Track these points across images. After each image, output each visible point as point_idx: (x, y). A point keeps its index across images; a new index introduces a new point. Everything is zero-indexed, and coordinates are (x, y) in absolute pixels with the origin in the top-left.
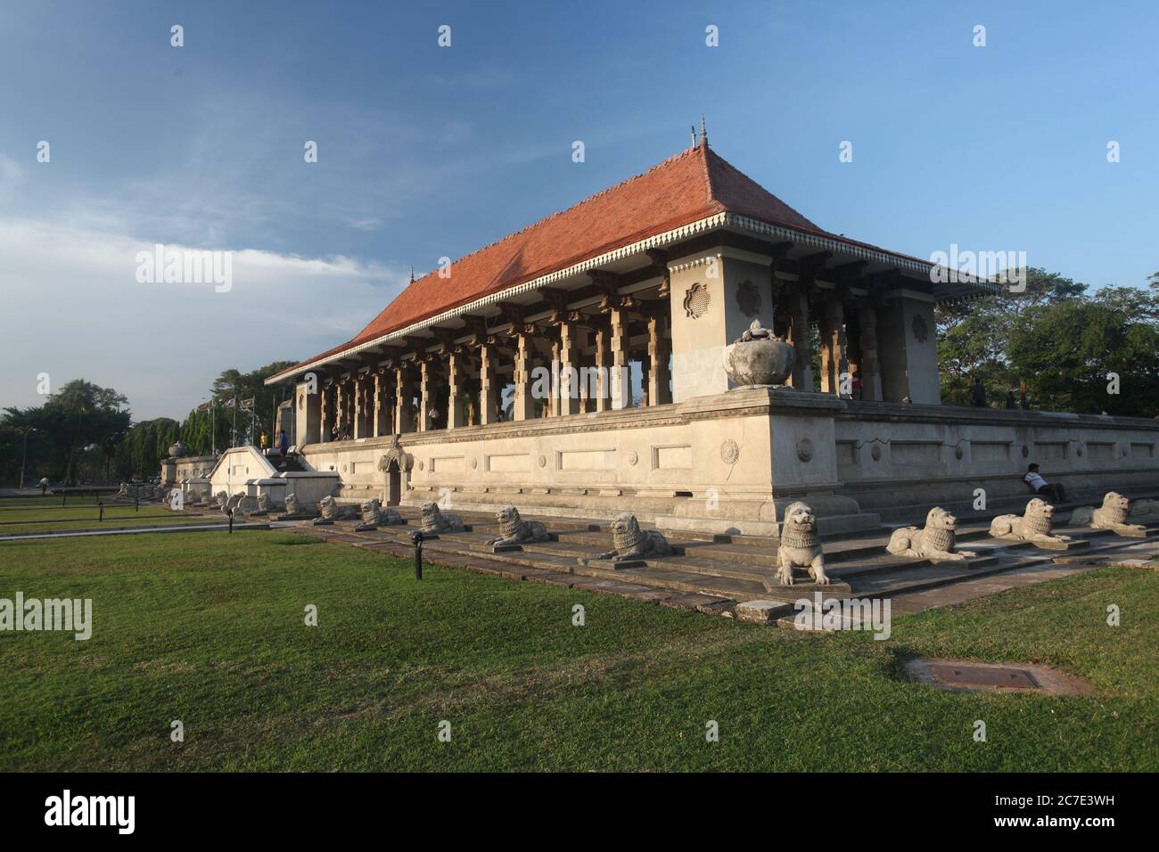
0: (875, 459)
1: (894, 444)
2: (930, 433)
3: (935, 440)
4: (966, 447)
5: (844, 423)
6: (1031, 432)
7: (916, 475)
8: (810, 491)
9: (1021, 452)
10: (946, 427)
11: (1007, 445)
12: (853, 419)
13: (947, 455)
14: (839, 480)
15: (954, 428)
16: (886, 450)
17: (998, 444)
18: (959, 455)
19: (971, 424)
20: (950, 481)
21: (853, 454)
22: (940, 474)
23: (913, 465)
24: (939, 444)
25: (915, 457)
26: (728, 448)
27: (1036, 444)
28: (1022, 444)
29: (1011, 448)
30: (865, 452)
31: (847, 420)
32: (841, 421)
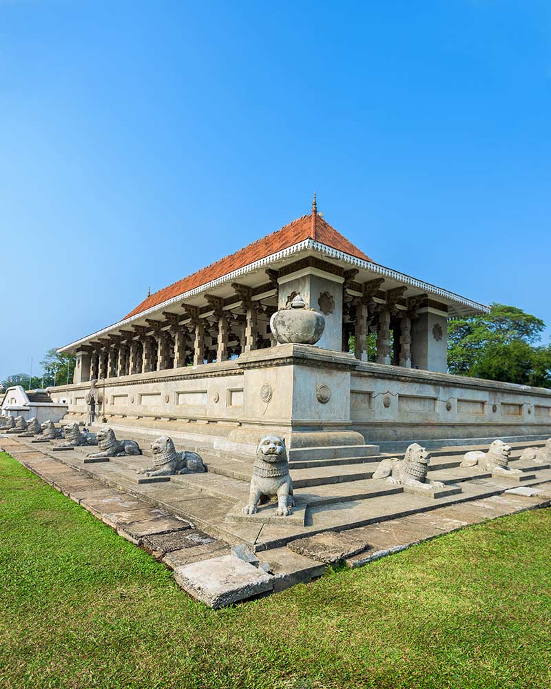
0: (386, 406)
1: (401, 397)
2: (429, 391)
3: (432, 396)
4: (454, 403)
5: (363, 378)
6: (499, 395)
7: (416, 419)
8: (325, 426)
9: (491, 408)
10: (441, 388)
11: (483, 403)
12: (370, 376)
13: (440, 407)
14: (351, 419)
15: (446, 389)
16: (394, 400)
17: (476, 402)
18: (449, 408)
19: (459, 387)
20: (441, 425)
21: (369, 402)
22: (434, 420)
23: (415, 412)
24: (435, 399)
25: (416, 406)
26: (266, 390)
27: (502, 404)
28: (493, 403)
29: (486, 406)
30: (378, 401)
31: (365, 376)
32: (361, 377)
